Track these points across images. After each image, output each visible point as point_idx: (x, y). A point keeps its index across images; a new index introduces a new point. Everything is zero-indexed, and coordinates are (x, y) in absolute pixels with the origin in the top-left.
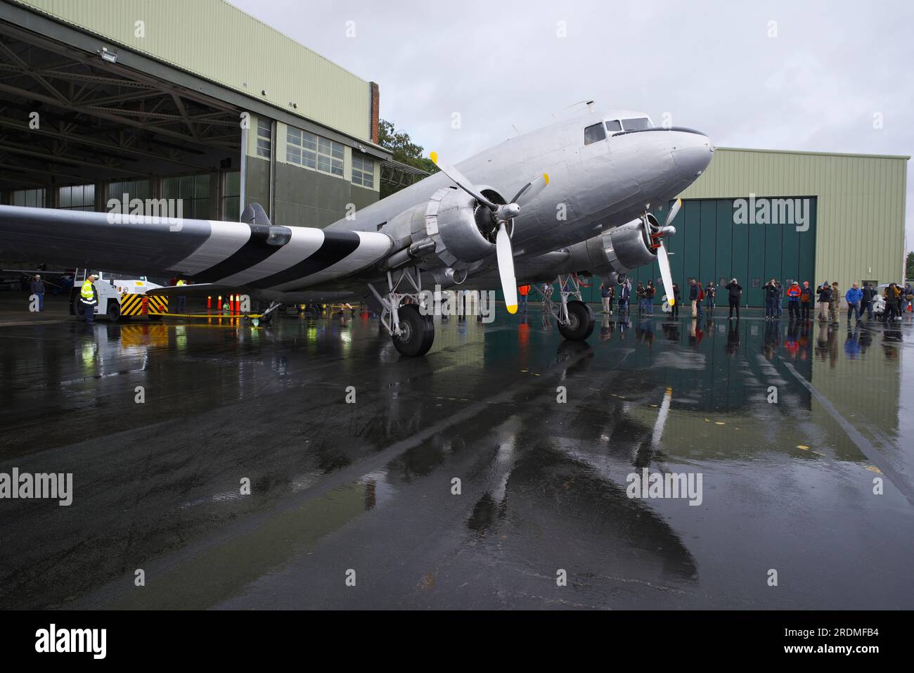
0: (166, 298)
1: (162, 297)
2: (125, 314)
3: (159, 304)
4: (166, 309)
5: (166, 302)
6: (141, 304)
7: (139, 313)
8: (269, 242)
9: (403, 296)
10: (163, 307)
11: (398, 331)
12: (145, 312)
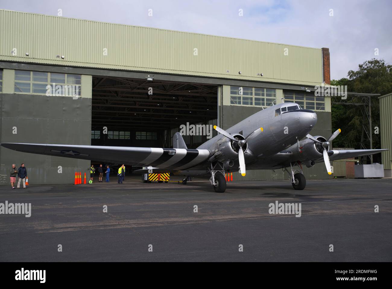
0: (169, 174)
1: (167, 174)
2: (151, 180)
3: (165, 176)
4: (169, 179)
5: (169, 176)
6: (157, 176)
7: (156, 180)
8: (169, 154)
9: (217, 171)
10: (167, 178)
11: (214, 184)
12: (159, 179)
